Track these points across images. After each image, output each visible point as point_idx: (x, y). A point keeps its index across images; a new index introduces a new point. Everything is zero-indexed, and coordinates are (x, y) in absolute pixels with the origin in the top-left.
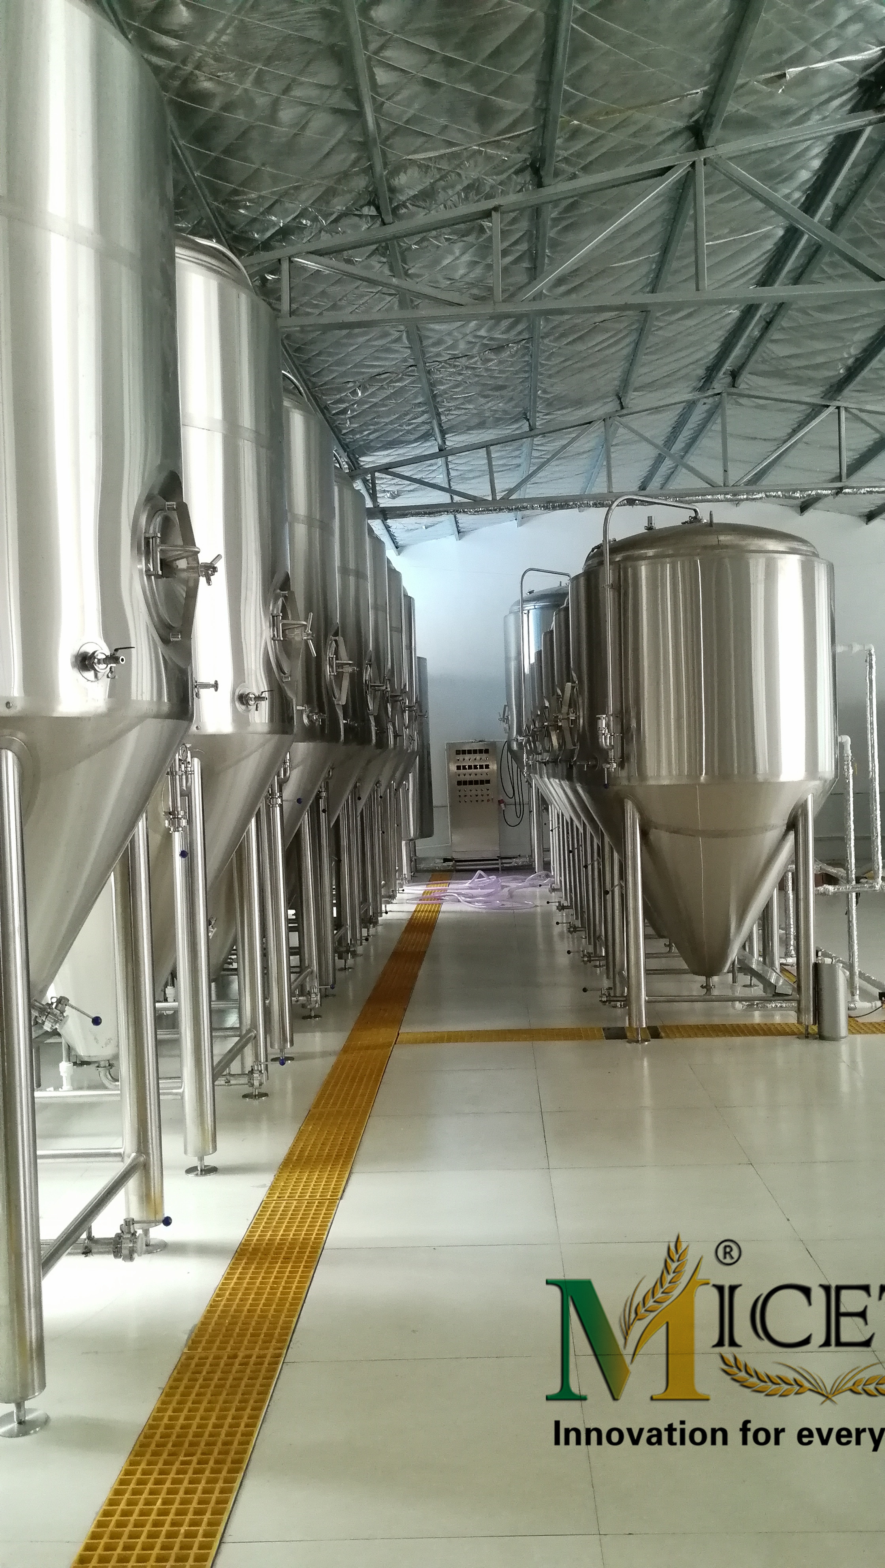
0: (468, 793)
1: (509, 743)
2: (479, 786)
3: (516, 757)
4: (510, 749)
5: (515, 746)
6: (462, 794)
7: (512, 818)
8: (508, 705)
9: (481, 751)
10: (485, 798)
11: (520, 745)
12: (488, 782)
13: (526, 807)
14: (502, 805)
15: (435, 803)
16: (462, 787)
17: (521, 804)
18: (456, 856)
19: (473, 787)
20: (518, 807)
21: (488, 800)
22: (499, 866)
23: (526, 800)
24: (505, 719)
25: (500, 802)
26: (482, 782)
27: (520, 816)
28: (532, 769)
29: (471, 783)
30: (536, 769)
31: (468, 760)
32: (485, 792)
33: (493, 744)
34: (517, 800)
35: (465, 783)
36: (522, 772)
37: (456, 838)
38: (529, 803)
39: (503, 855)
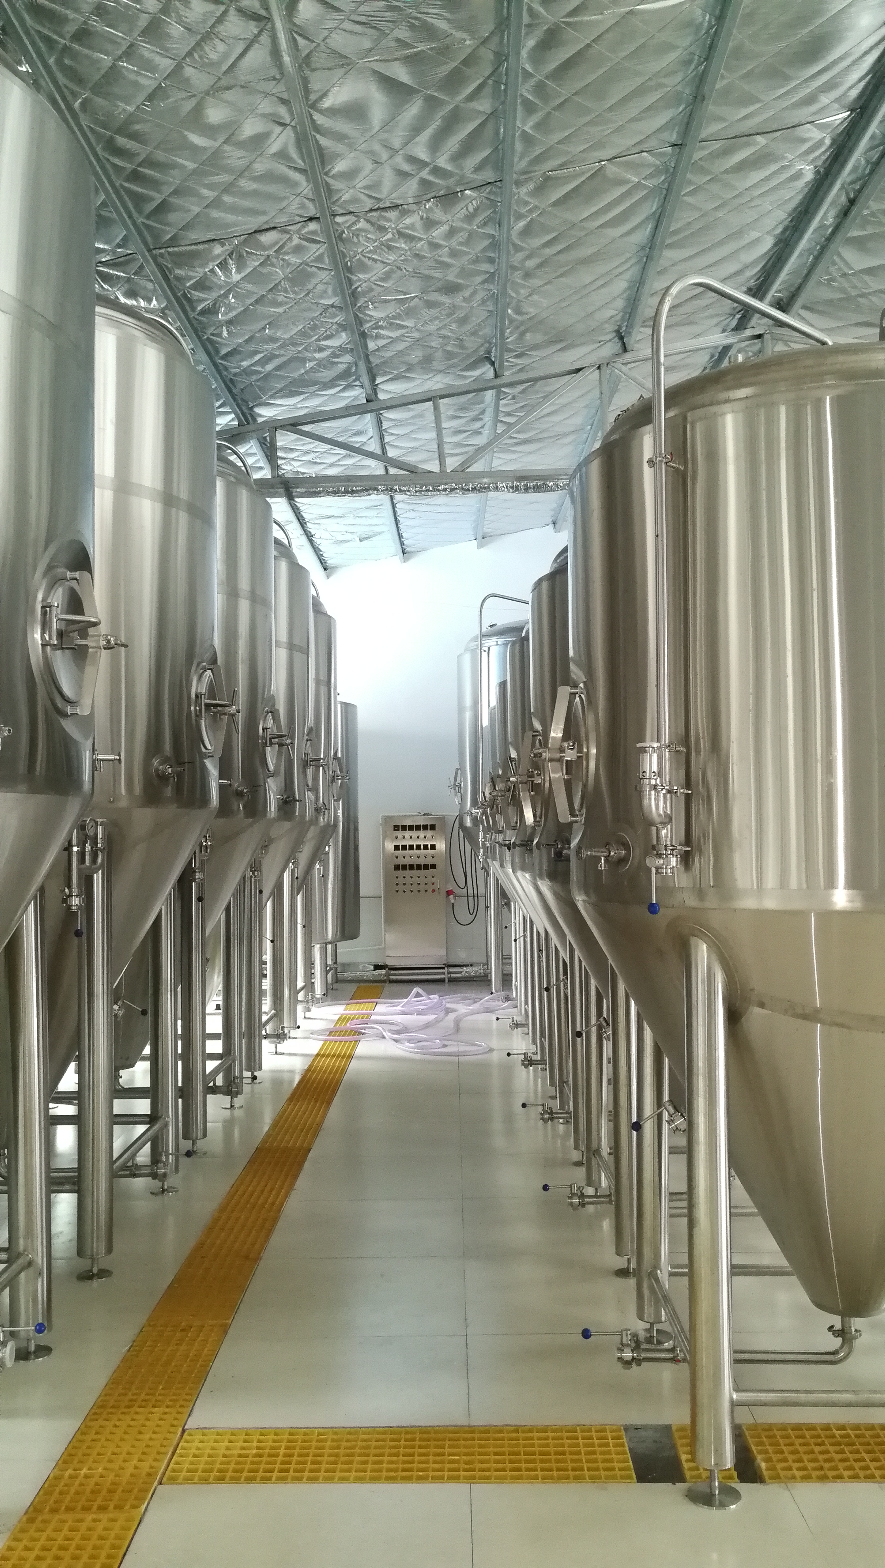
0: (408, 880)
1: (461, 818)
2: (422, 872)
3: (470, 835)
4: (462, 826)
5: (468, 822)
6: (401, 880)
7: (463, 915)
8: (460, 769)
9: (425, 827)
10: (430, 888)
11: (475, 820)
12: (434, 867)
13: (482, 900)
14: (451, 897)
15: (363, 891)
16: (401, 873)
17: (476, 896)
18: (390, 962)
19: (415, 872)
20: (471, 899)
21: (433, 891)
22: (446, 976)
23: (481, 891)
24: (457, 787)
25: (449, 893)
26: (426, 867)
27: (474, 912)
28: (490, 852)
29: (411, 867)
30: (495, 853)
31: (409, 838)
32: (430, 880)
33: (442, 819)
34: (470, 892)
35: (404, 867)
36: (476, 855)
37: (390, 938)
38: (485, 896)
39: (452, 961)
